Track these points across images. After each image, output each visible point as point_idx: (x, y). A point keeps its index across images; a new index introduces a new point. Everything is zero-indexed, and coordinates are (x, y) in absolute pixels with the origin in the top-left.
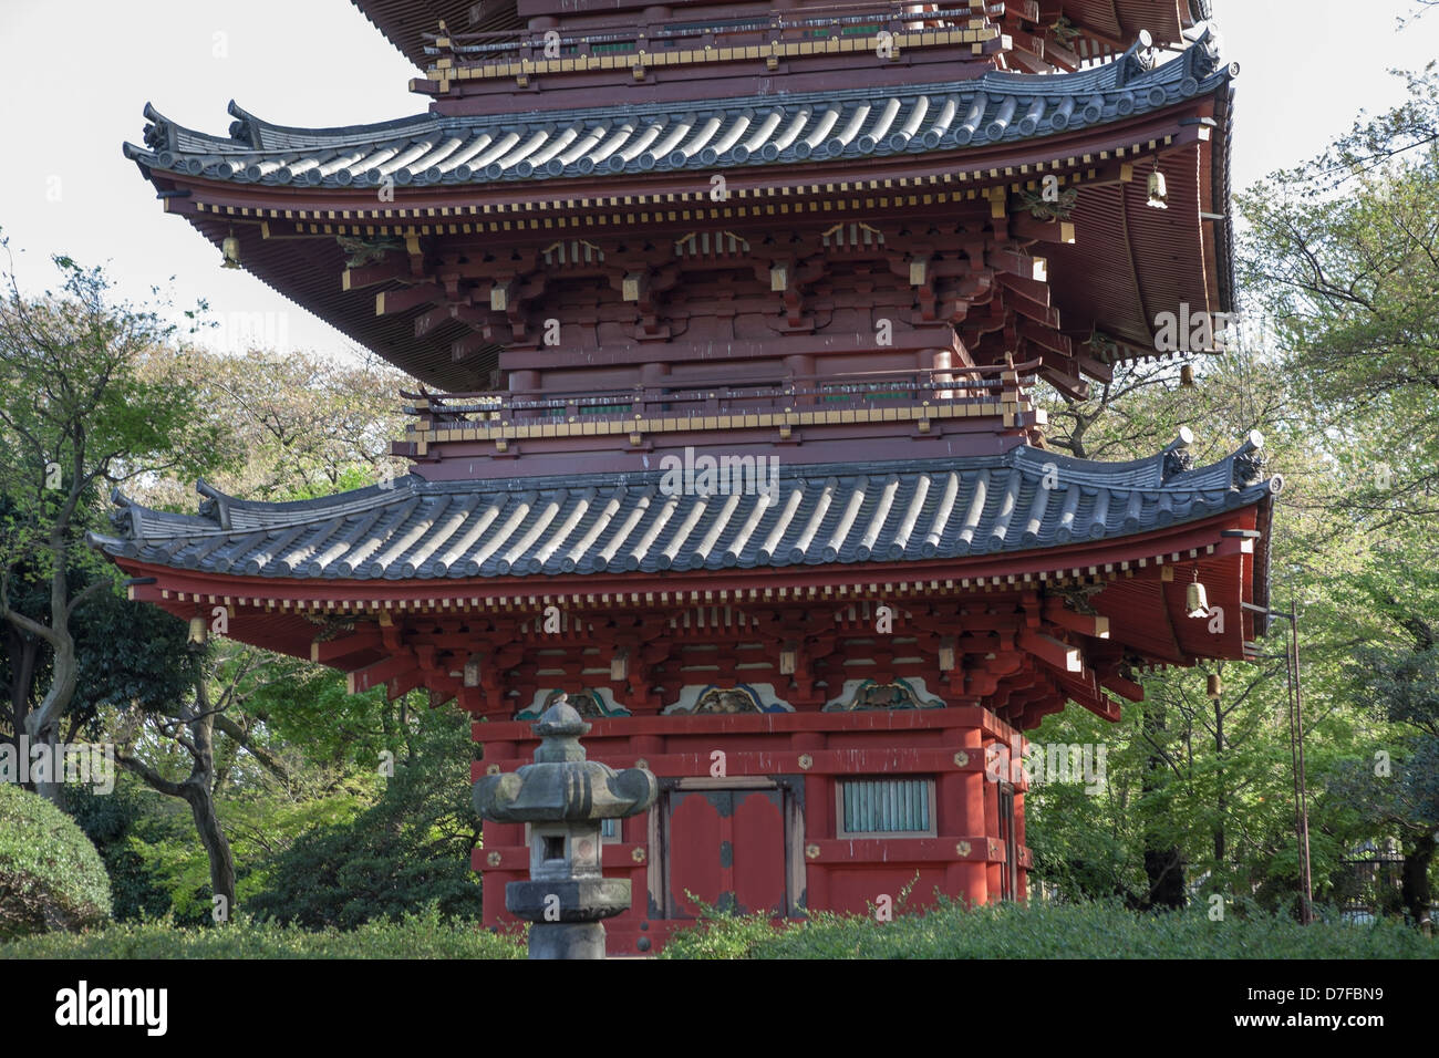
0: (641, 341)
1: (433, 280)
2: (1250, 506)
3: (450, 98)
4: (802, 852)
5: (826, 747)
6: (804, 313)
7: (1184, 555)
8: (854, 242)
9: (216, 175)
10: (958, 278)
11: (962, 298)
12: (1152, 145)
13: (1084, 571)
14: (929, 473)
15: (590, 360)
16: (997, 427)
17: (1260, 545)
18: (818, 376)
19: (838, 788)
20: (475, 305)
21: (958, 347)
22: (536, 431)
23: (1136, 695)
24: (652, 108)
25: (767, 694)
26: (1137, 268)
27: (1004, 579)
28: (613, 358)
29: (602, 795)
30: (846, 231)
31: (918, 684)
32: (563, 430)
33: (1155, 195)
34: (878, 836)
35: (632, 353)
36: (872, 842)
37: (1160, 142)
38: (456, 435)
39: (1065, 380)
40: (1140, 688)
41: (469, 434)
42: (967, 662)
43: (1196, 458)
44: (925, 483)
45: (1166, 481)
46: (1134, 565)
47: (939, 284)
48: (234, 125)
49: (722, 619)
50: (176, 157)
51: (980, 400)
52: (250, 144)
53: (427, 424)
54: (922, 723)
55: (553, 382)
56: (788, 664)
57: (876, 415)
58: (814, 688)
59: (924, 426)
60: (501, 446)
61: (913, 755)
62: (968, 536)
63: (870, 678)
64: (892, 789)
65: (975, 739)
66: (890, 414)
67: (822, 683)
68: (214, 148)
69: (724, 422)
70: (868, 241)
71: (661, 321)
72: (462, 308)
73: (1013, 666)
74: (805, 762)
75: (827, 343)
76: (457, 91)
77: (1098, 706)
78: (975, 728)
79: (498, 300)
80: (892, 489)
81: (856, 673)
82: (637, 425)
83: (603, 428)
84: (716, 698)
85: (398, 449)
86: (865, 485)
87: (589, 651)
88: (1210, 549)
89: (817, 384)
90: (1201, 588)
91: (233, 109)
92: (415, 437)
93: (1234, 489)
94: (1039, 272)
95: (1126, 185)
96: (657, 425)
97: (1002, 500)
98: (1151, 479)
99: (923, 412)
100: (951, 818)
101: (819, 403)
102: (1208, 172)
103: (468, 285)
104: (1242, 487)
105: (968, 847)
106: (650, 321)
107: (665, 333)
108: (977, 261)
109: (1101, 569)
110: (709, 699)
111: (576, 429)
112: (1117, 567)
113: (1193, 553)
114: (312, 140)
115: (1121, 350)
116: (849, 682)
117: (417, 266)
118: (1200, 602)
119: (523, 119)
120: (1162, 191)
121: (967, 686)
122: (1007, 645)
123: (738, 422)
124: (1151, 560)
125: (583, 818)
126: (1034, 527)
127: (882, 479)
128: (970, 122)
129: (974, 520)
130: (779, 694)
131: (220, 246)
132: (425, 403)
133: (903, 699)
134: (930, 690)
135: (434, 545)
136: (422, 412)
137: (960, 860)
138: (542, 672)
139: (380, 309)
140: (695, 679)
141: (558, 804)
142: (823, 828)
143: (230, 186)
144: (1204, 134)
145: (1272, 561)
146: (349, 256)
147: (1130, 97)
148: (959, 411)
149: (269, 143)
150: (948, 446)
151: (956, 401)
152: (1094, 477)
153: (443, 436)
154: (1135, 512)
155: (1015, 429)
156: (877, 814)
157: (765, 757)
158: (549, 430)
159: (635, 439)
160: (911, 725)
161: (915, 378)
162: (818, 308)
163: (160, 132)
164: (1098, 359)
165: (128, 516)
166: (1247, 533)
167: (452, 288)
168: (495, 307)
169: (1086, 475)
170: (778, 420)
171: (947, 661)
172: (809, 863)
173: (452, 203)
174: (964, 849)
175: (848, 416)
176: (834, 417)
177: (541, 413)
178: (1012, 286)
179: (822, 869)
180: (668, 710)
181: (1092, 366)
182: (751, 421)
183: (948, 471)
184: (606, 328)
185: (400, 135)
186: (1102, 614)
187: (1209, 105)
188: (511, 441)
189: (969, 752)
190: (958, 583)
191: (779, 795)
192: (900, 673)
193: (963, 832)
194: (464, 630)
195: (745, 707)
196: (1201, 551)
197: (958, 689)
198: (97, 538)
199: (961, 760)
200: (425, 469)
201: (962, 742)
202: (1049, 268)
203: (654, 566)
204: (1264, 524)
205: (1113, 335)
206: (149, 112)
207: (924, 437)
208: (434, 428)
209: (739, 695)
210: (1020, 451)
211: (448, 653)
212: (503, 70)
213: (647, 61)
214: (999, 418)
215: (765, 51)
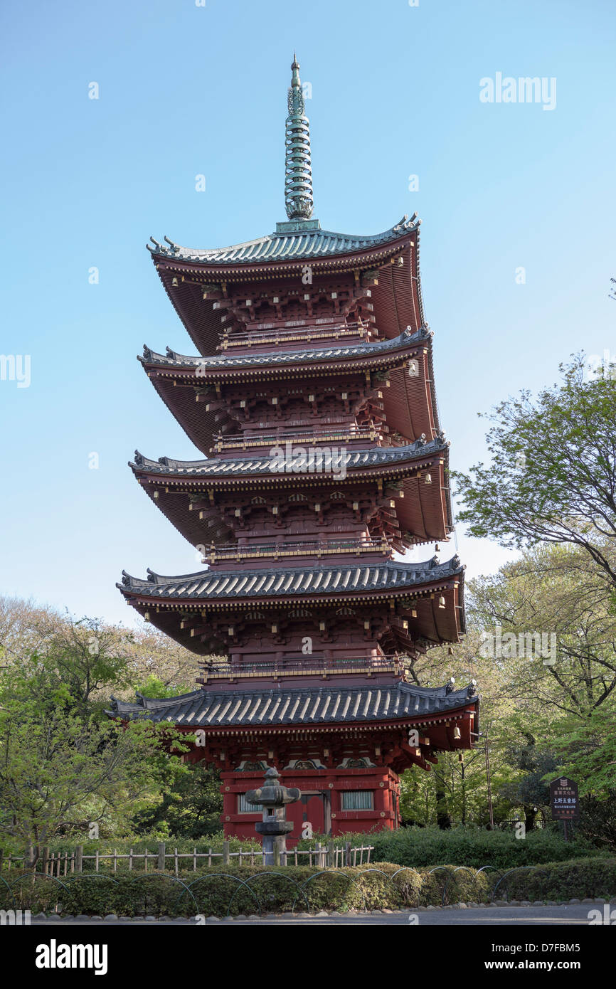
0: (276, 645)
1: (209, 625)
2: (473, 704)
3: (214, 565)
4: (330, 816)
5: (337, 781)
6: (329, 636)
7: (453, 719)
8: (346, 614)
9: (145, 593)
10: (379, 626)
11: (381, 632)
12: (440, 589)
13: (422, 724)
14: (371, 690)
15: (259, 651)
16: (393, 675)
17: (476, 716)
18: (335, 657)
19: (341, 794)
20: (222, 632)
21: (379, 647)
22: (243, 675)
23: (435, 762)
24: (281, 570)
25: (318, 763)
26: (435, 620)
27: (397, 726)
28: (267, 650)
29: (286, 796)
30: (343, 611)
31: (367, 760)
32: (252, 675)
33: (442, 604)
34: (354, 811)
35: (272, 649)
36: (353, 812)
37: (443, 588)
38: (216, 676)
39: (411, 654)
40: (437, 759)
41: (221, 676)
42: (383, 753)
43: (457, 687)
44: (370, 693)
45: (447, 694)
46: (437, 722)
47: (373, 628)
48: (149, 576)
49: (304, 738)
50: (133, 588)
51: (387, 666)
52: (154, 582)
53: (207, 672)
54: (369, 773)
55: (247, 658)
56: (326, 753)
57: (354, 671)
58: (334, 761)
59: (369, 675)
60: (232, 680)
61: (367, 783)
62: (386, 713)
63: (352, 758)
64: (359, 794)
65: (386, 778)
66: (358, 671)
67: (336, 759)
68: (143, 584)
69: (305, 673)
70: (350, 613)
71: (282, 638)
72: (218, 634)
73: (398, 754)
74: (331, 786)
75: (337, 646)
76: (217, 563)
77: (423, 766)
78: (386, 774)
79: (231, 632)
80: (360, 696)
81: (347, 756)
82: (276, 673)
83: (265, 674)
84: (301, 764)
85: (198, 681)
86: (350, 694)
87: (259, 748)
88: (461, 717)
89: (333, 660)
90: (458, 729)
91: (148, 571)
92: (203, 677)
93: (468, 698)
94: (405, 626)
95: (432, 600)
96: (282, 674)
97: (395, 699)
98: (442, 694)
99: (369, 670)
100: (379, 804)
101: (334, 667)
102: (457, 595)
103: (220, 626)
104: (470, 698)
105: (384, 814)
106: (279, 638)
107: (283, 642)
108: (385, 621)
109: (427, 723)
110: (298, 765)
111: (256, 675)
112: (432, 723)
113: (456, 718)
114: (172, 580)
115: (429, 643)
116: (345, 759)
117: (204, 620)
118: (458, 734)
119: (239, 572)
120: (444, 603)
121: (383, 760)
122: (397, 747)
123: (309, 673)
124: (443, 721)
125: (279, 803)
126: (406, 710)
127: (356, 692)
128: (384, 580)
129: (387, 708)
130: (321, 763)
131: (144, 616)
132: (207, 666)
133: (363, 765)
134: (371, 761)
135: (213, 714)
136: (205, 669)
137: (382, 818)
138: (243, 755)
139: (192, 635)
140: (294, 758)
141: (273, 799)
142: (337, 808)
143: (149, 597)
144: (456, 586)
145: (479, 719)
146: (183, 617)
147: (433, 574)
148: (381, 670)
149: (160, 582)
150: (377, 681)
151: (378, 667)
152: (424, 693)
153: (212, 676)
154: (437, 705)
155: (399, 676)
156: (354, 803)
157: (318, 784)
158: (247, 675)
159: (275, 678)
160: (365, 773)
161: (365, 659)
162: (334, 634)
163: (127, 580)
164: (421, 646)
165: (116, 704)
166: (472, 712)
167: (215, 627)
168: (230, 634)
169: (421, 692)
170: (322, 672)
171: (378, 752)
172: (332, 820)
173: (220, 603)
174: (383, 815)
175: (345, 671)
176: (340, 671)
177: (242, 669)
178: (396, 630)
179: (337, 822)
180: (285, 768)
181: (419, 648)
182: (313, 673)
183: (377, 690)
184: (264, 640)
185: (199, 579)
186: (427, 737)
187: (457, 577)
188: (234, 678)
189: (385, 782)
190: (383, 727)
191: (322, 797)
192: (361, 756)
193: (382, 809)
194: (219, 742)
195: (311, 767)
196: (458, 717)
197: (380, 761)
198: (107, 711)
199: (382, 785)
200: (207, 688)
201: (382, 779)
202: (409, 625)
203: (286, 722)
204: (476, 709)
205: (427, 638)
206: (124, 573)
207: (369, 678)
208: (209, 674)
209: (309, 763)
210: (400, 683)
211: (213, 749)
212: (232, 556)
213: (279, 554)
214: (393, 672)
215: (317, 552)
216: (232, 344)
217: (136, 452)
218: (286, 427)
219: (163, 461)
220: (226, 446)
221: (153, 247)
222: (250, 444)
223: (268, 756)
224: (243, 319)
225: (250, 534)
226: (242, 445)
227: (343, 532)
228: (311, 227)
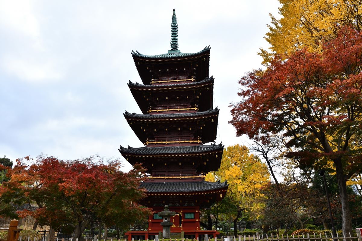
0: (166, 169)
2: (226, 187)
5: (184, 210)
6: (182, 167)
9: (127, 152)
10: (197, 164)
12: (216, 153)
14: (194, 183)
15: (161, 171)
20: (150, 165)
27: (203, 193)
28: (163, 171)
30: (186, 159)
31: (193, 204)
32: (158, 178)
33: (216, 157)
42: (198, 202)
43: (222, 182)
45: (218, 184)
47: (195, 164)
49: (174, 197)
50: (123, 150)
52: (130, 149)
55: (157, 173)
56: (181, 202)
57: (189, 177)
58: (183, 204)
60: (152, 179)
64: (189, 214)
66: (191, 177)
68: (126, 150)
69: (174, 177)
70: (188, 160)
72: (148, 165)
74: (182, 211)
75: (184, 170)
76: (149, 145)
79: (152, 165)
81: (187, 202)
82: (166, 177)
83: (162, 178)
91: (128, 146)
93: (225, 185)
94: (205, 164)
96: (168, 178)
97: (202, 186)
98: (216, 184)
99: (194, 177)
106: (167, 167)
107: (168, 169)
109: (212, 192)
112: (214, 192)
113: (221, 192)
119: (155, 147)
121: (198, 204)
122: (202, 200)
123: (176, 177)
124: (217, 192)
127: (190, 183)
129: (200, 188)
130: (179, 205)
131: (126, 159)
133: (191, 205)
138: (155, 202)
142: (183, 218)
144: (221, 152)
148: (197, 177)
149: (132, 149)
150: (196, 180)
152: (211, 184)
154: (215, 187)
155: (203, 179)
159: (166, 179)
160: (192, 208)
161: (192, 174)
162: (184, 166)
163: (122, 148)
171: (196, 201)
174: (197, 220)
175: (187, 177)
177: (155, 176)
179: (183, 222)
183: (196, 183)
185: (143, 149)
187: (221, 149)
192: (191, 203)
193: (197, 218)
199: (197, 212)
206: (121, 146)
207: (194, 179)
209: (175, 205)
210: (204, 181)
212: (153, 143)
213: (167, 142)
214: (201, 178)
215: (179, 142)
216: (155, 82)
217: (126, 111)
218: (170, 106)
219: (134, 114)
220: (152, 111)
221: (133, 53)
222: (159, 110)
223: (163, 202)
224: (158, 76)
225: (159, 137)
226: (157, 110)
227: (186, 137)
228: (178, 52)
